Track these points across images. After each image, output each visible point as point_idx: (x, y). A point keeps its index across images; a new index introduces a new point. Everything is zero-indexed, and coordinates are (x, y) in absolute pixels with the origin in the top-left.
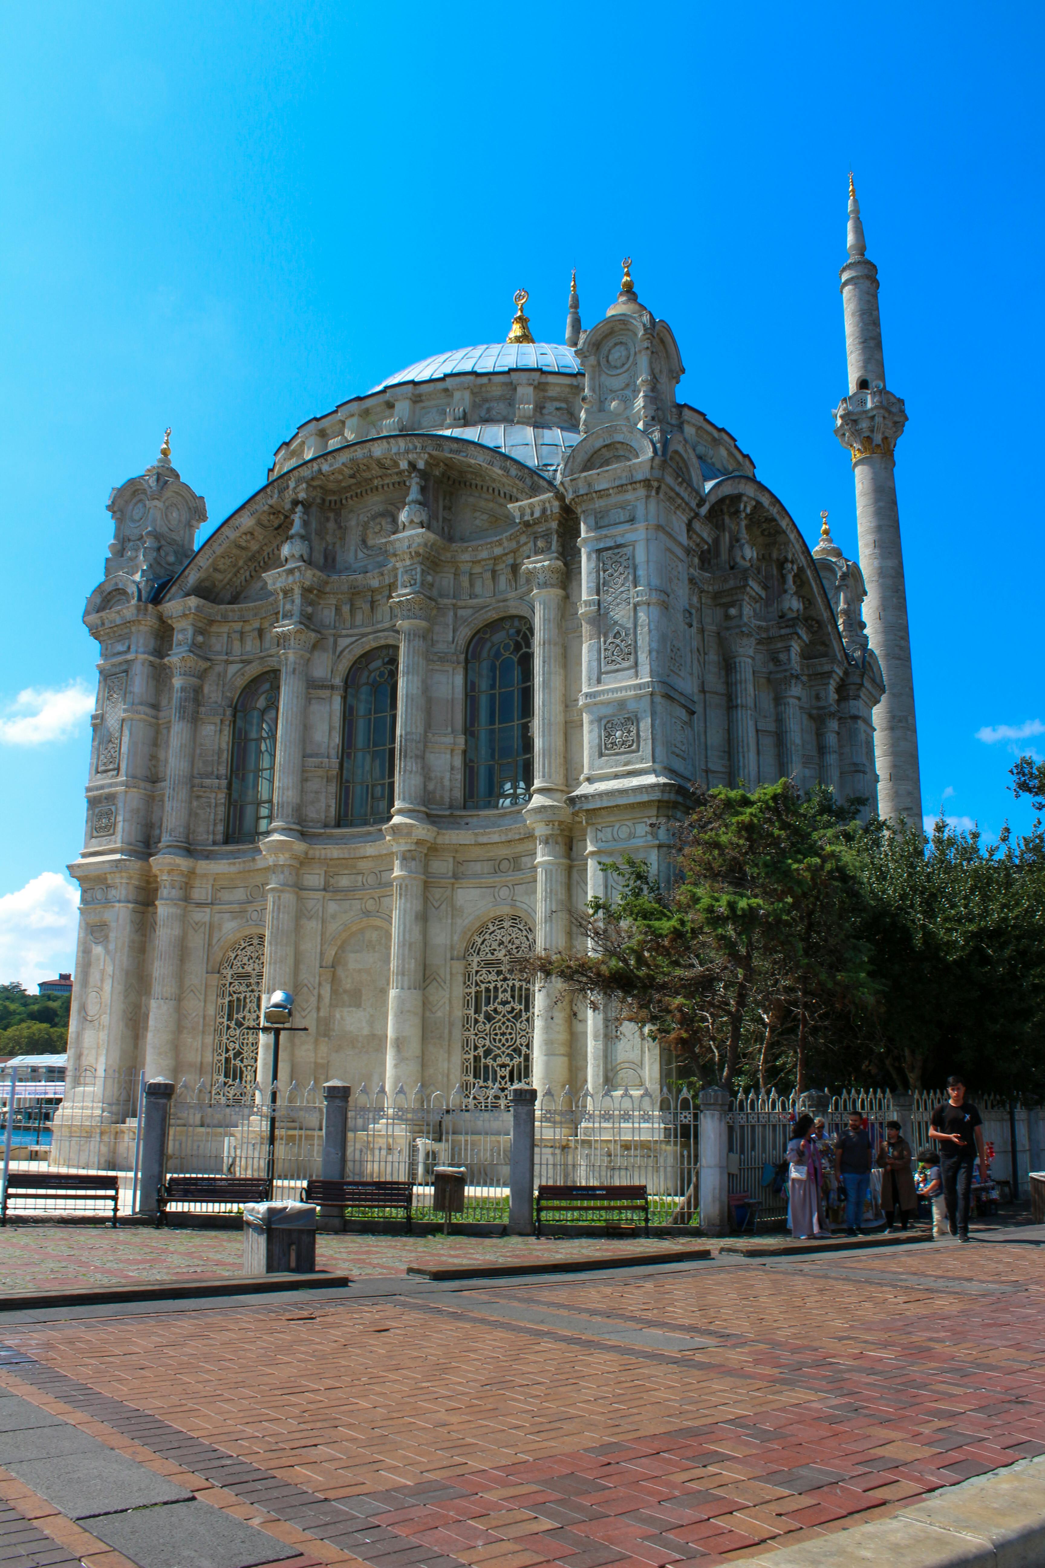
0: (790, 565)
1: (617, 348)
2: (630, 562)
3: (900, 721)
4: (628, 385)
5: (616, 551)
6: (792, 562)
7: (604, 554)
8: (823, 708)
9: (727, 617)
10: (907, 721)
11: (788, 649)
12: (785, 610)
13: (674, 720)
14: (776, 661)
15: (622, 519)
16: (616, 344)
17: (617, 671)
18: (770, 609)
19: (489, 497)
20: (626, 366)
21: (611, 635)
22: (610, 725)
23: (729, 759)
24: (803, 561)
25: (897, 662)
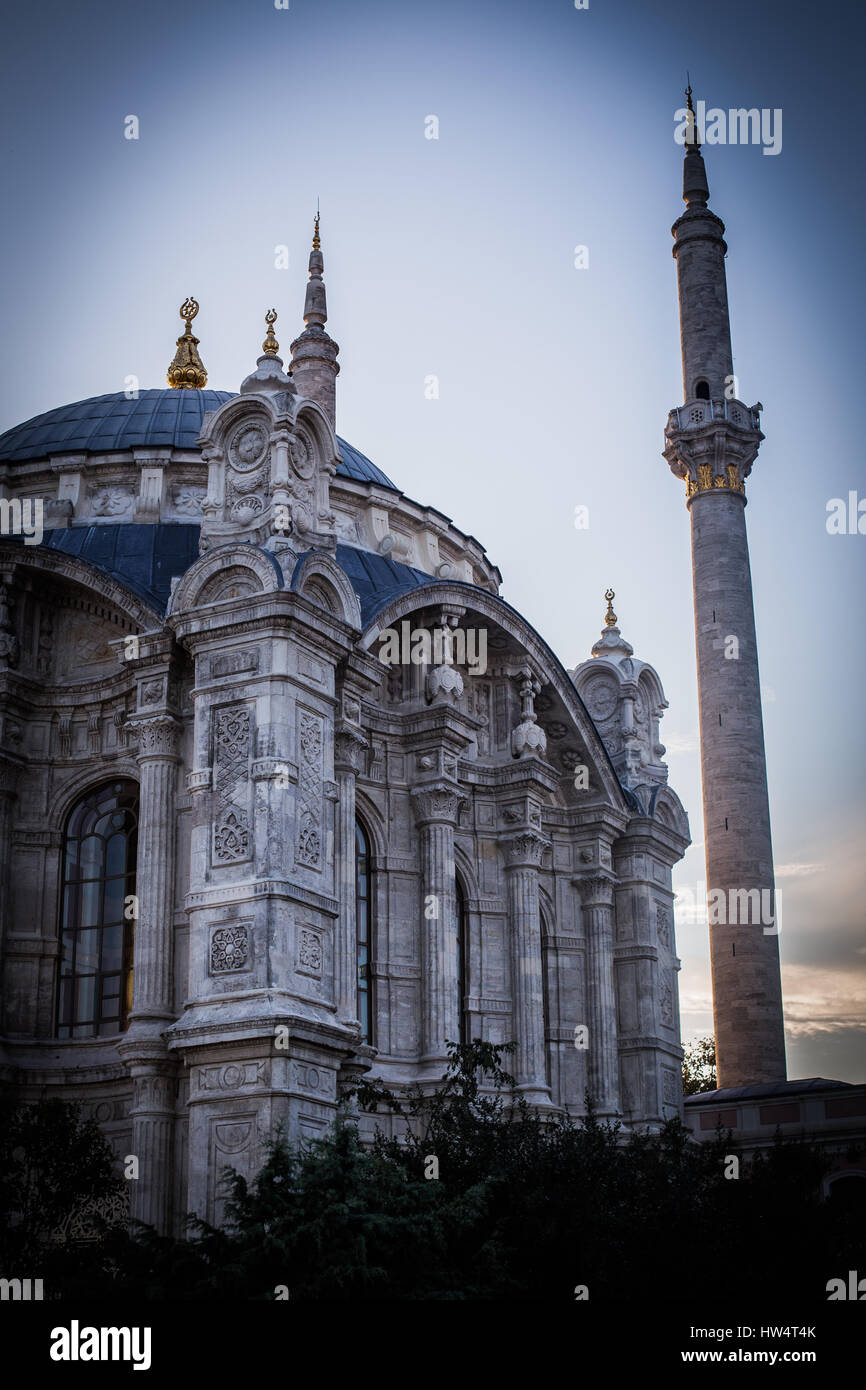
0: (529, 684)
1: (250, 435)
2: (249, 724)
3: (747, 870)
4: (260, 486)
5: (234, 708)
6: (533, 679)
7: (220, 711)
8: (593, 871)
9: (421, 768)
10: (757, 869)
11: (523, 801)
12: (520, 748)
13: (301, 929)
14: (509, 818)
15: (242, 667)
16: (247, 431)
17: (231, 865)
18: (502, 746)
19: (98, 619)
20: (259, 461)
21: (224, 818)
22: (219, 936)
23: (422, 960)
24: (549, 676)
25: (740, 785)
